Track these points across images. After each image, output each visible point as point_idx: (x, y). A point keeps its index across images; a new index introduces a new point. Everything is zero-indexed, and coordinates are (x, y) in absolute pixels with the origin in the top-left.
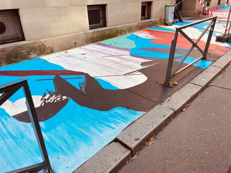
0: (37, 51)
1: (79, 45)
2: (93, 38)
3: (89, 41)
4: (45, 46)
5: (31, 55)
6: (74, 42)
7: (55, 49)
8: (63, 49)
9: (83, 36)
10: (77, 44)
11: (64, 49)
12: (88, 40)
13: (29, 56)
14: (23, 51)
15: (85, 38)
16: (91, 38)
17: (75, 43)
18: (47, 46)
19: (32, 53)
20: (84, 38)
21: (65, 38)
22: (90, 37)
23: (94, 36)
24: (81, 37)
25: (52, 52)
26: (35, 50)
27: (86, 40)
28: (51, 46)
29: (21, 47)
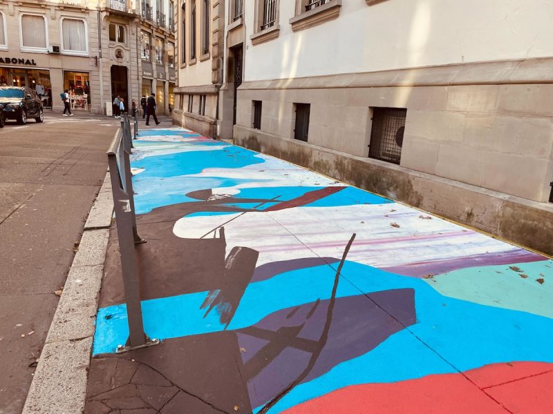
0: (398, 190)
1: (479, 225)
2: (533, 231)
3: (513, 232)
4: (412, 186)
5: (389, 190)
6: (467, 209)
7: (425, 202)
8: (437, 212)
9: (498, 206)
10: (475, 219)
11: (440, 212)
12: (513, 228)
13: (388, 192)
14: (384, 179)
15: (503, 214)
16: (524, 225)
17: (470, 215)
18: (415, 188)
19: (391, 188)
20: (501, 214)
21: (451, 188)
22: (523, 221)
23: (541, 225)
24: (492, 206)
25: (418, 205)
26: (397, 187)
27: (506, 222)
28: (420, 191)
29: (384, 171)
